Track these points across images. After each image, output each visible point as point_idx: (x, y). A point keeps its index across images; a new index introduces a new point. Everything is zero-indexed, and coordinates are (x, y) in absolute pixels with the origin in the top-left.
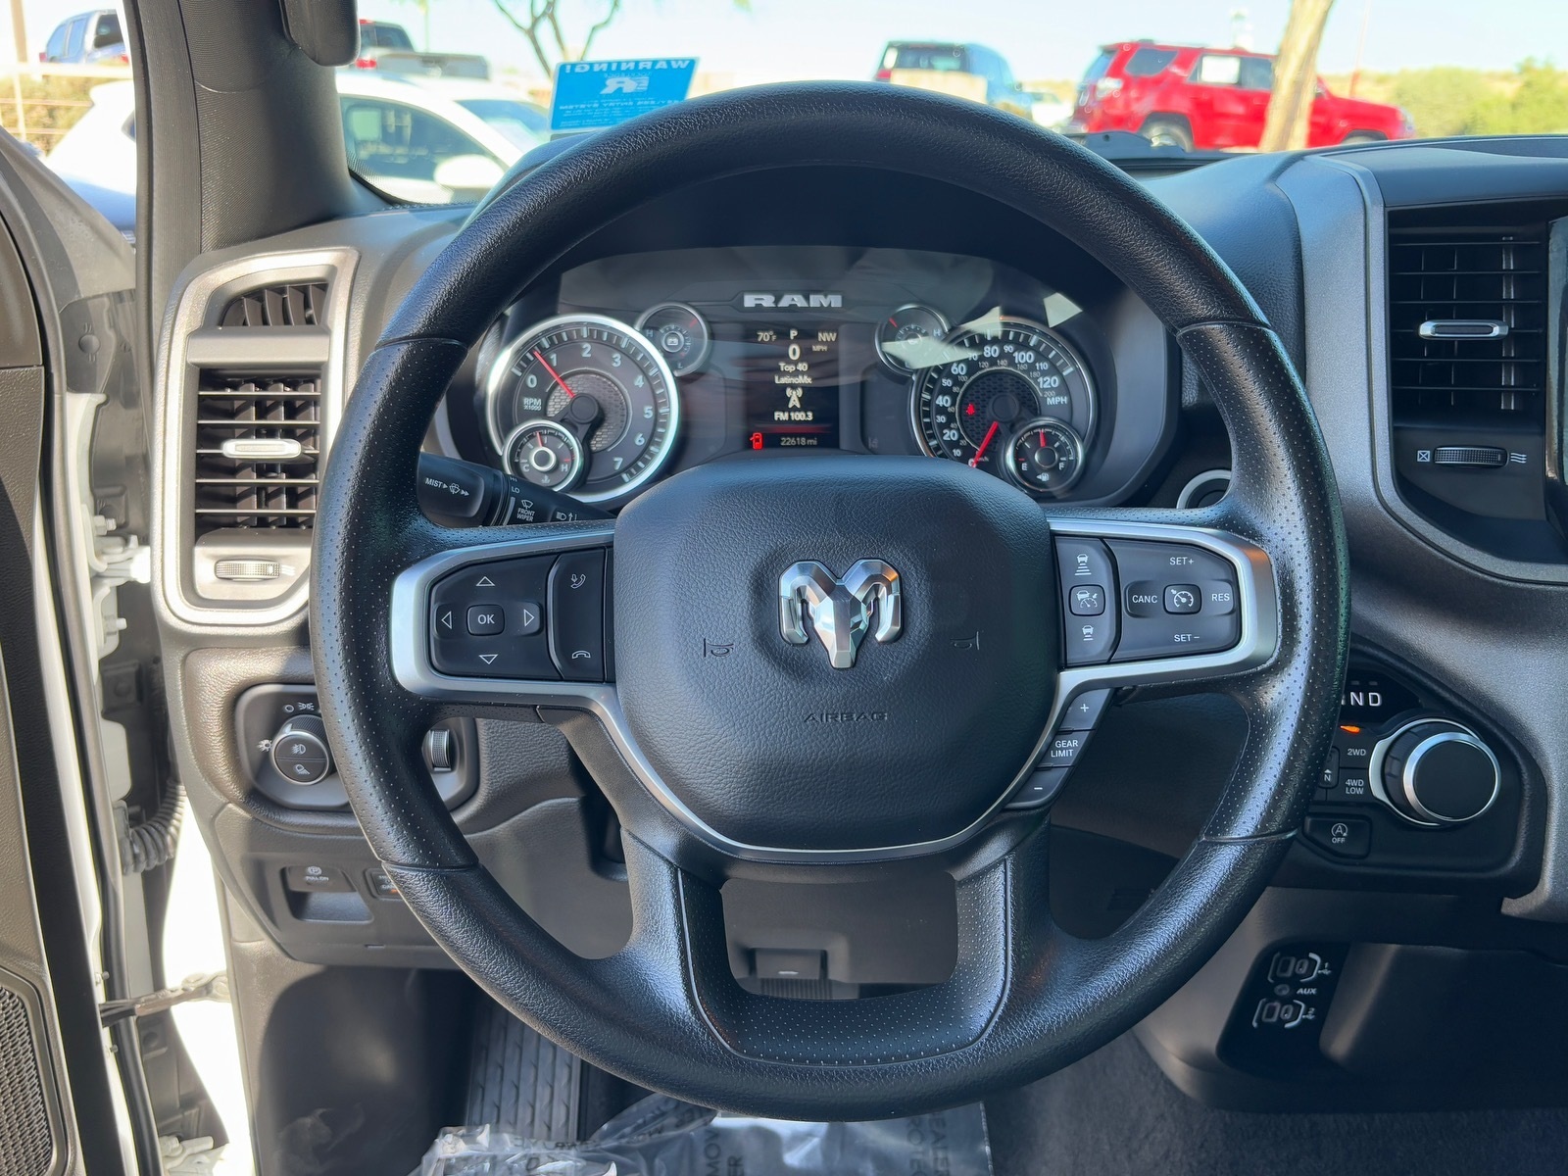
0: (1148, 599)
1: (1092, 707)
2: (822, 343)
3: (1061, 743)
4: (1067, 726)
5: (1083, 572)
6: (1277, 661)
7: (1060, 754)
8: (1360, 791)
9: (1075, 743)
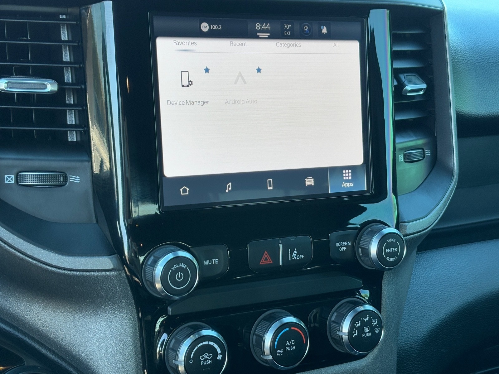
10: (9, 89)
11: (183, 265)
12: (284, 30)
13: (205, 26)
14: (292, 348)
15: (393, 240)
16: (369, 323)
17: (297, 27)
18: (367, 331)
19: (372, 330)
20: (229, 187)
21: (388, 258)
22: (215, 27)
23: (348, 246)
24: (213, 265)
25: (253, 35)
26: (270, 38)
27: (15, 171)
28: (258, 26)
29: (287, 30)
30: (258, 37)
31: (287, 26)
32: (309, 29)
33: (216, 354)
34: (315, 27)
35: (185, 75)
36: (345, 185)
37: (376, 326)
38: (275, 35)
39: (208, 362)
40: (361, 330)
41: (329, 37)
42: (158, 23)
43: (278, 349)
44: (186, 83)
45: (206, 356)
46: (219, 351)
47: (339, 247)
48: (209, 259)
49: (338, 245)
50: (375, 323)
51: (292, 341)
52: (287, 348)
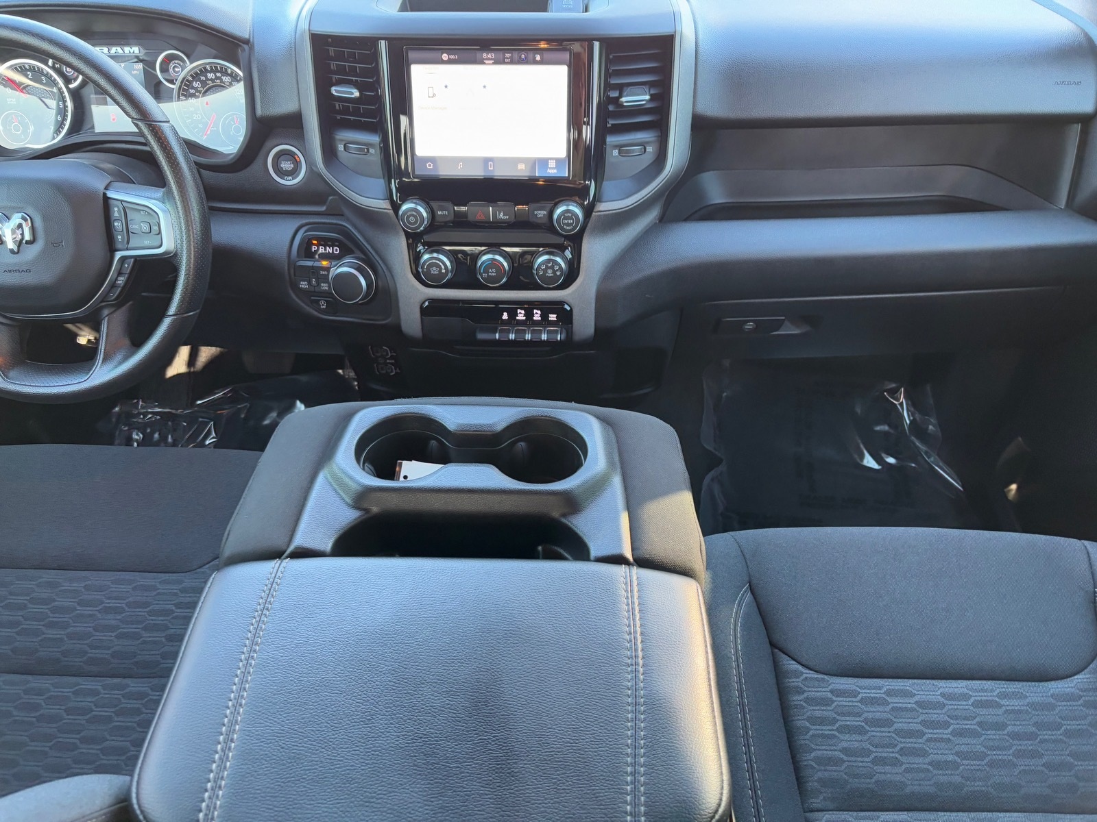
0: (136, 227)
1: (128, 266)
2: (136, 70)
3: (119, 278)
4: (122, 271)
5: (116, 214)
6: (174, 254)
7: (119, 282)
8: (327, 288)
9: (123, 278)
10: (336, 94)
11: (414, 213)
12: (504, 58)
13: (445, 57)
14: (493, 274)
15: (570, 215)
16: (552, 267)
17: (516, 55)
18: (550, 272)
19: (554, 272)
20: (461, 165)
21: (565, 227)
22: (452, 57)
23: (544, 215)
24: (444, 215)
25: (482, 62)
26: (494, 63)
27: (344, 143)
28: (485, 55)
29: (507, 58)
30: (484, 63)
31: (508, 55)
32: (526, 58)
33: (441, 268)
34: (531, 55)
35: (431, 89)
36: (549, 170)
37: (557, 270)
38: (496, 62)
39: (436, 273)
40: (545, 271)
41: (542, 62)
42: (412, 55)
43: (484, 272)
44: (431, 95)
45: (434, 268)
46: (443, 267)
47: (536, 216)
48: (442, 211)
49: (536, 212)
50: (556, 268)
51: (494, 270)
52: (490, 274)
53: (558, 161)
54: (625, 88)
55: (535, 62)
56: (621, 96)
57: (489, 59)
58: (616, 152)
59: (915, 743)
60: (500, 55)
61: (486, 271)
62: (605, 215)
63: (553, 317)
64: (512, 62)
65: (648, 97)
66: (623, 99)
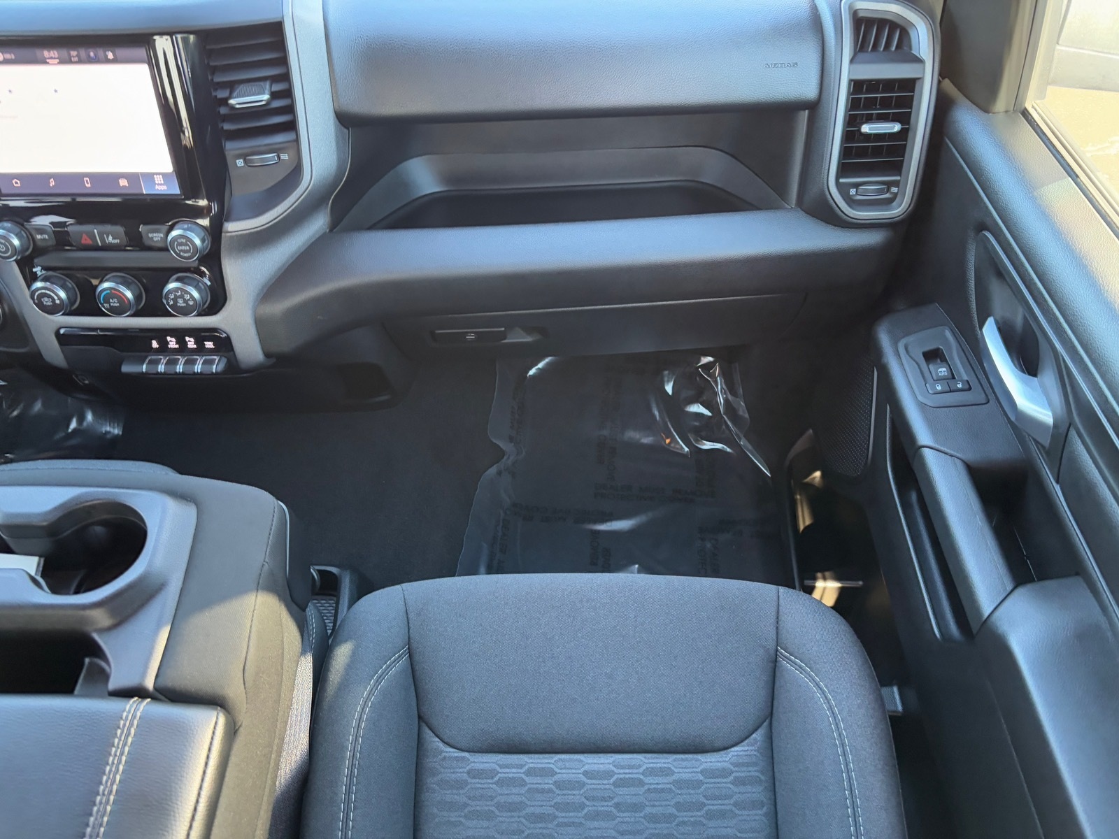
12: (70, 57)
15: (184, 241)
16: (182, 296)
17: (83, 52)
18: (181, 302)
19: (186, 301)
20: (52, 182)
21: (182, 254)
22: (8, 56)
23: (161, 238)
24: (44, 239)
25: (44, 62)
26: (59, 63)
28: (46, 53)
29: (73, 57)
30: (48, 63)
31: (74, 53)
32: (95, 55)
33: (54, 299)
34: (100, 52)
36: (157, 187)
37: (189, 299)
38: (62, 62)
39: (49, 304)
40: (175, 301)
41: (116, 61)
43: (105, 302)
45: (46, 299)
46: (56, 298)
47: (152, 238)
48: (41, 234)
49: (150, 235)
50: (187, 297)
51: (115, 300)
52: (112, 304)
53: (165, 175)
54: (236, 86)
55: (107, 61)
56: (230, 97)
57: (52, 58)
58: (240, 163)
59: (544, 828)
60: (64, 52)
61: (107, 300)
62: (237, 236)
63: (209, 345)
64: (80, 62)
65: (266, 97)
66: (232, 102)
